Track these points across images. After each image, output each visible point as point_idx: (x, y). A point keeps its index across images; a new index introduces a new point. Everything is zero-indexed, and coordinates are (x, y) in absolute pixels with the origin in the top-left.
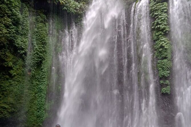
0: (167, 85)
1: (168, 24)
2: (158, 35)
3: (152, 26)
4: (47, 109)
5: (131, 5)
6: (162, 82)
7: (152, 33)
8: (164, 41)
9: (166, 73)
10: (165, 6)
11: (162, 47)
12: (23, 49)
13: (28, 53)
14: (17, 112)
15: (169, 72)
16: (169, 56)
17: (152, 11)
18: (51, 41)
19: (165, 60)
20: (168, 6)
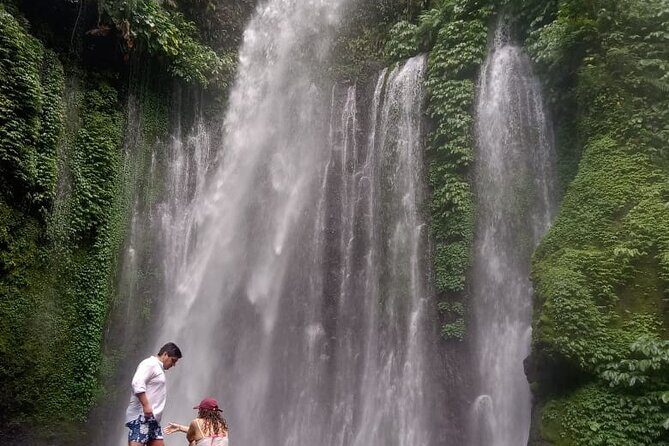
0: (458, 316)
1: (472, 144)
2: (443, 173)
3: (428, 144)
4: (104, 373)
5: (376, 74)
6: (443, 305)
7: (426, 164)
8: (456, 190)
9: (456, 283)
10: (466, 92)
11: (450, 205)
12: (40, 189)
13: (58, 203)
14: (13, 379)
15: (463, 279)
16: (468, 235)
17: (429, 102)
18: (128, 166)
19: (456, 246)
20: (476, 91)
